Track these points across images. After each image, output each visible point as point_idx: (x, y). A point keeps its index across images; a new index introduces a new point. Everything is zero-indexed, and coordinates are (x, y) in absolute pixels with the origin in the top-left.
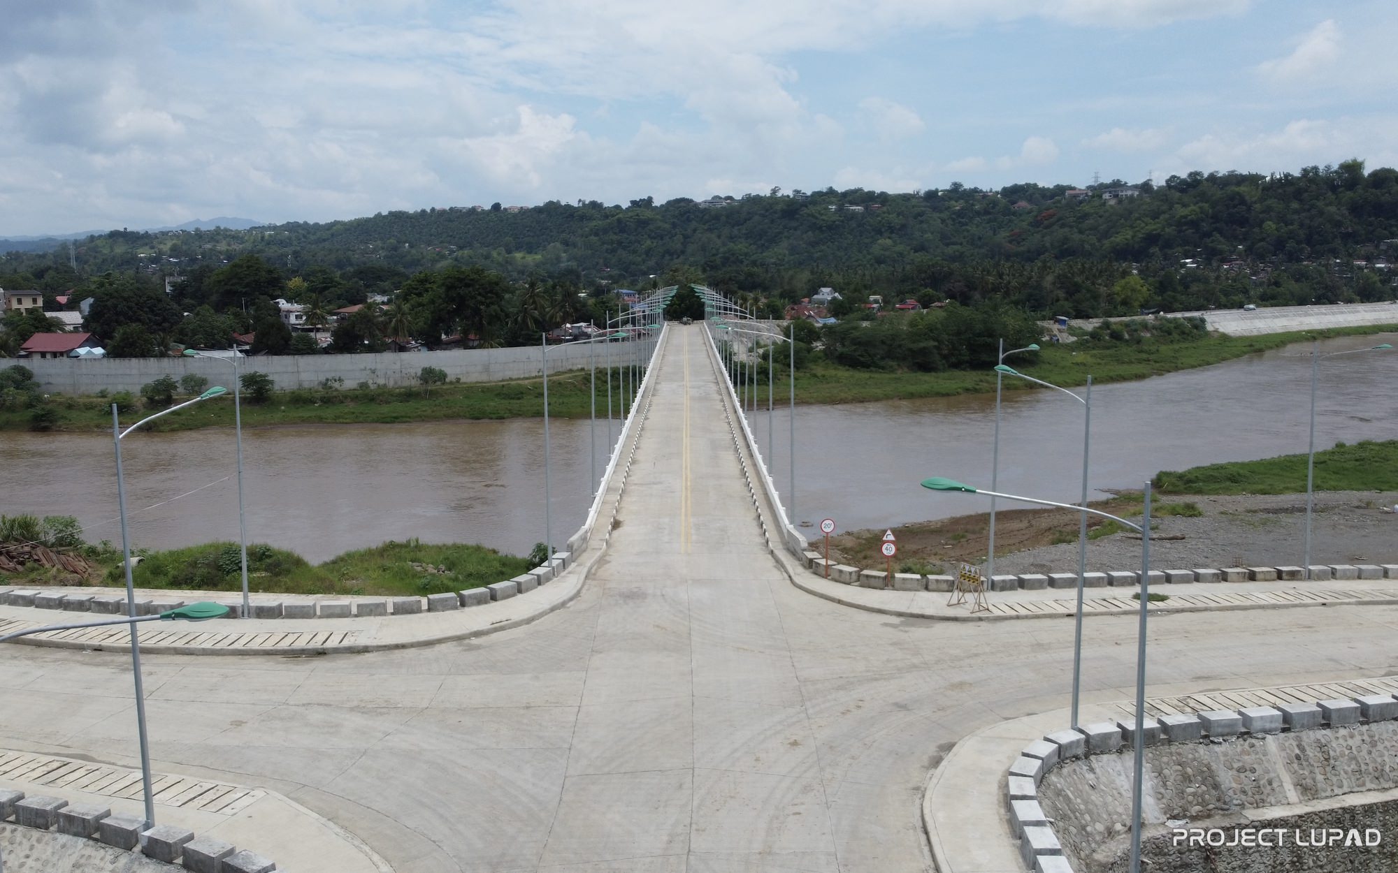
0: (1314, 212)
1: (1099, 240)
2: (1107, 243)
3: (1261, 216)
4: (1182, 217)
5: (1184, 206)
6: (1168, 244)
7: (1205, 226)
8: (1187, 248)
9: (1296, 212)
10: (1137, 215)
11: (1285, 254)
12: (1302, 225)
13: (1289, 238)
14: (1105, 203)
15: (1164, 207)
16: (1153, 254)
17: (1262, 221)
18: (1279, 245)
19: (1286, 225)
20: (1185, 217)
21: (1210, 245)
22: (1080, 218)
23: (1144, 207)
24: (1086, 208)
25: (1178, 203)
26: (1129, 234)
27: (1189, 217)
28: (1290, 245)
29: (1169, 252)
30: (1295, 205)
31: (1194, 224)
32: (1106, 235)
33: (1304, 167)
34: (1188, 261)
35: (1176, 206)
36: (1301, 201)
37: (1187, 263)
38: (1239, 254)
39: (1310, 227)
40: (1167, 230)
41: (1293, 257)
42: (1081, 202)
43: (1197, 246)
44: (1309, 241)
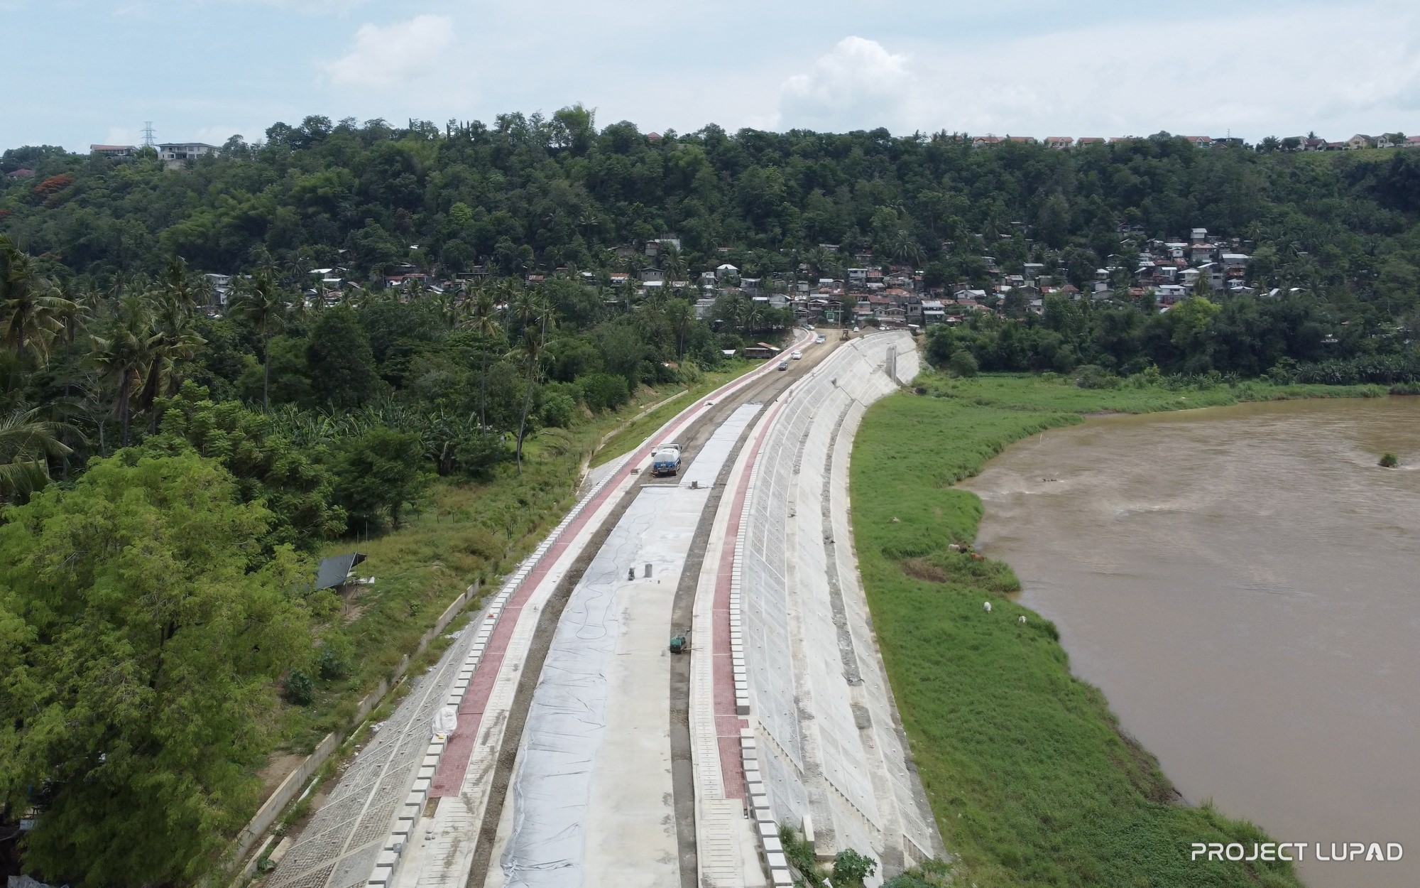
0: (532, 188)
1: (152, 231)
2: (163, 234)
3: (444, 192)
4: (304, 190)
5: (305, 170)
6: (283, 241)
7: (348, 209)
8: (319, 246)
9: (499, 188)
10: (220, 186)
11: (497, 261)
12: (514, 211)
13: (499, 233)
14: (162, 166)
15: (271, 173)
16: (258, 256)
17: (449, 202)
18: (484, 246)
19: (489, 211)
20: (313, 189)
21: (364, 242)
22: (116, 190)
23: (232, 171)
24: (128, 173)
25: (293, 166)
26: (208, 218)
27: (320, 191)
28: (504, 244)
29: (290, 254)
30: (497, 176)
31: (328, 203)
32: (165, 219)
33: (501, 113)
34: (324, 271)
35: (291, 170)
36: (506, 170)
37: (323, 276)
38: (416, 261)
39: (529, 213)
40: (280, 210)
41: (508, 267)
42: (118, 163)
43: (336, 243)
44: (530, 236)
